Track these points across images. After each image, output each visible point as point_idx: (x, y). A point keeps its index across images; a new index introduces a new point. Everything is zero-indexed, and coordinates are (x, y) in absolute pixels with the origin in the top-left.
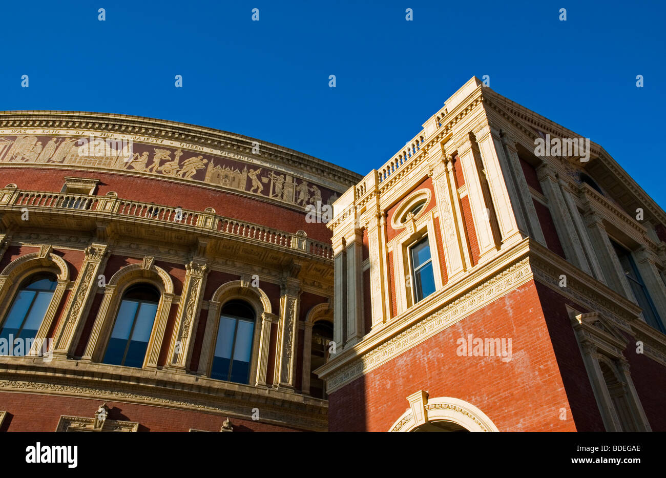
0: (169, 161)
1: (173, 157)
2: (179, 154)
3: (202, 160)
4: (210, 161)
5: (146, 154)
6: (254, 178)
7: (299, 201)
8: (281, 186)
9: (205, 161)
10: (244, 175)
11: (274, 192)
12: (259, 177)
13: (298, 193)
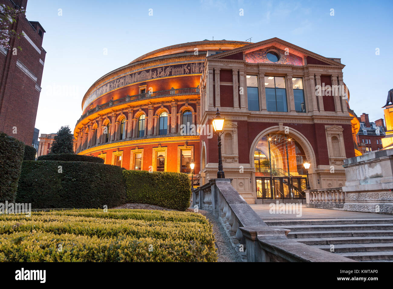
0: (162, 72)
1: (162, 70)
2: (164, 68)
3: (170, 68)
4: (172, 67)
5: (155, 71)
6: (186, 68)
7: (200, 71)
8: (194, 68)
9: (171, 68)
10: (183, 68)
11: (192, 71)
12: (187, 68)
13: (200, 68)
